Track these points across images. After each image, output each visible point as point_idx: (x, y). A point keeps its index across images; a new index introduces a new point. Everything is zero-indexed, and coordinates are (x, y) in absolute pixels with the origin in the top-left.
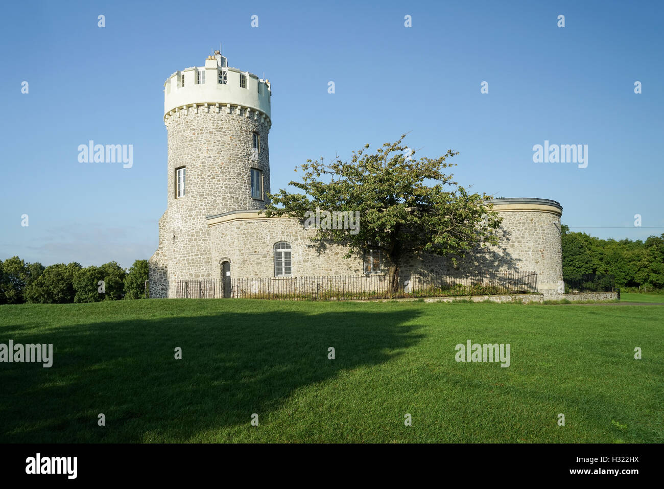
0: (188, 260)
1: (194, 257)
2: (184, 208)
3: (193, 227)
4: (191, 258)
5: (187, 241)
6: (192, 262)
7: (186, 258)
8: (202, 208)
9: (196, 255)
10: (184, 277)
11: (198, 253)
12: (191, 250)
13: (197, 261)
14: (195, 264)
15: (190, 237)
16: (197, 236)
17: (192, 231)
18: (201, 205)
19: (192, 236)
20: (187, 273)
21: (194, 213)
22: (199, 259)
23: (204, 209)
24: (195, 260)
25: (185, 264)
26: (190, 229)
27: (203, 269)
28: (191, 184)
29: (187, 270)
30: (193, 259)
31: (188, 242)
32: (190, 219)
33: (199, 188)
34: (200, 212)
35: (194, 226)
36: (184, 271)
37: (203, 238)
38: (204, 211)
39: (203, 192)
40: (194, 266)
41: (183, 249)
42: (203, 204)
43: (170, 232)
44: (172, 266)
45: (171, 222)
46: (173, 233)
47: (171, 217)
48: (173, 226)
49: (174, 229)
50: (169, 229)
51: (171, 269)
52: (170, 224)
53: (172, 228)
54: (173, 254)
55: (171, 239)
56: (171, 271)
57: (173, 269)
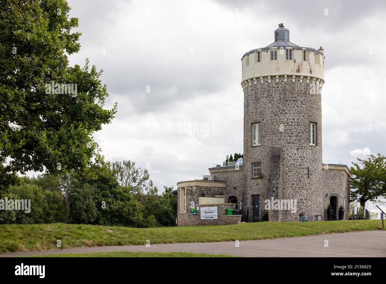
2: (317, 154)
7: (318, 191)
12: (320, 185)
15: (319, 176)
17: (320, 172)
20: (319, 201)
26: (319, 170)
29: (319, 199)
31: (319, 179)
32: (319, 163)
40: (321, 196)
41: (316, 184)
43: (303, 169)
44: (306, 194)
45: (304, 161)
46: (307, 170)
47: (304, 157)
48: (307, 164)
49: (308, 167)
50: (300, 165)
51: (306, 197)
52: (303, 162)
53: (306, 166)
54: (308, 186)
55: (303, 174)
56: (306, 198)
57: (308, 197)
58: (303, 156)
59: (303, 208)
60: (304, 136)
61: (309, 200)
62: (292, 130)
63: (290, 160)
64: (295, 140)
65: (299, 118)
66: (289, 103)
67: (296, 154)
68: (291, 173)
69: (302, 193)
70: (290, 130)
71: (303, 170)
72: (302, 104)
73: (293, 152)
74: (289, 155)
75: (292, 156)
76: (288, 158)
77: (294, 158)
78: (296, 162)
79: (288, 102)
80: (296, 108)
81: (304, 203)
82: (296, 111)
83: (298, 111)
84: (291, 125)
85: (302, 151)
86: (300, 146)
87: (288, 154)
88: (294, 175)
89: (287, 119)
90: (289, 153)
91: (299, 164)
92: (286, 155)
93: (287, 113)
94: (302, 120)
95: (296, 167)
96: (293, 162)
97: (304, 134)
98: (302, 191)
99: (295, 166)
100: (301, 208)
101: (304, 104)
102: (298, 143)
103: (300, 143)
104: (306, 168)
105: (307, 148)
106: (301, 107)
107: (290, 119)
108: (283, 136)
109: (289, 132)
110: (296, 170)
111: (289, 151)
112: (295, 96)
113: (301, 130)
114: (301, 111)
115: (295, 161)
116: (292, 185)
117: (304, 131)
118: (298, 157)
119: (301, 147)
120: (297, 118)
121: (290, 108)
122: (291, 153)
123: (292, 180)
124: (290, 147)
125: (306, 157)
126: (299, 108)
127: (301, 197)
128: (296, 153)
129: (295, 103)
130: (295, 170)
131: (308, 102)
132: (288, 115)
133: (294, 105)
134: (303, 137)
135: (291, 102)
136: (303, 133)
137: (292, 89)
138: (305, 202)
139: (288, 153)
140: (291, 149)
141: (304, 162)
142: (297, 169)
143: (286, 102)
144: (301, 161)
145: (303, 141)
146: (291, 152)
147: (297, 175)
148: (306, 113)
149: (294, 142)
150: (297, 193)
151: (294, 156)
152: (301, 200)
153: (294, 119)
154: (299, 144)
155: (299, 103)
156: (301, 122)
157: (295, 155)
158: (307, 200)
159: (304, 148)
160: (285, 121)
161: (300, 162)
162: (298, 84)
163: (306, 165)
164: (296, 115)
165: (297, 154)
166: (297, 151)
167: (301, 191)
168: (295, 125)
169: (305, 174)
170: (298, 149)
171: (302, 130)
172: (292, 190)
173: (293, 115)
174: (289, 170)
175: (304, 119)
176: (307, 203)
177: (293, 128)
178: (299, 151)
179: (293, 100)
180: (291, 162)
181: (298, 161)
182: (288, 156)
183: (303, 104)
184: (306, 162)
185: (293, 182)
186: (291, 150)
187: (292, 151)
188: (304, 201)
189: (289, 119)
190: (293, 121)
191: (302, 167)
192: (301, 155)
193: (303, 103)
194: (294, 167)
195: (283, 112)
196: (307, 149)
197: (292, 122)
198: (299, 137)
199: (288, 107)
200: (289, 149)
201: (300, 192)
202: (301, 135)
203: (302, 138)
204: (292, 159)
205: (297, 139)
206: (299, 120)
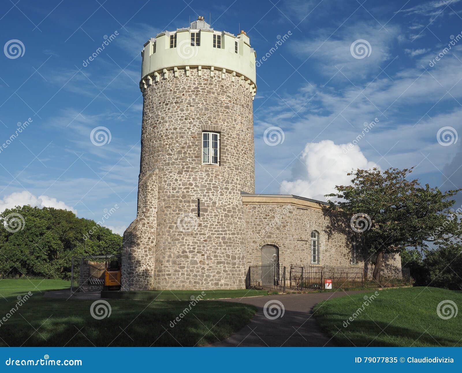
0: (224, 238)
1: (231, 236)
2: (219, 179)
3: (229, 201)
4: (227, 236)
5: (222, 216)
6: (229, 241)
7: (221, 236)
8: (238, 182)
9: (233, 234)
10: (219, 258)
11: (235, 232)
12: (228, 227)
13: (234, 240)
14: (232, 244)
15: (226, 212)
16: (234, 212)
17: (228, 206)
18: (237, 179)
19: (229, 211)
20: (223, 253)
21: (230, 186)
22: (236, 239)
23: (239, 184)
24: (232, 239)
25: (220, 243)
26: (226, 204)
27: (239, 251)
28: (228, 154)
29: (223, 251)
30: (230, 239)
31: (223, 218)
32: (226, 192)
33: (235, 161)
34: (236, 187)
35: (231, 200)
36: (218, 251)
37: (239, 216)
38: (239, 186)
39: (238, 166)
40: (230, 246)
41: (216, 225)
42: (239, 178)
43: (189, 202)
44: (193, 243)
45: (190, 189)
46: (197, 204)
47: (191, 184)
48: (196, 195)
49: (199, 200)
50: (184, 196)
51: (192, 247)
52: (188, 192)
53: (195, 198)
54: (197, 229)
55: (188, 210)
56: (192, 249)
57: (196, 246)
58: (188, 182)
59: (186, 266)
60: (192, 152)
61: (198, 252)
62: (173, 145)
63: (168, 190)
64: (176, 159)
65: (184, 126)
66: (170, 107)
67: (176, 180)
68: (169, 210)
69: (185, 241)
70: (170, 145)
71: (187, 204)
72: (189, 106)
73: (172, 178)
74: (167, 183)
75: (171, 183)
76: (166, 186)
77: (174, 187)
78: (178, 192)
79: (169, 105)
80: (180, 112)
81: (187, 257)
82: (178, 117)
83: (182, 117)
84: (172, 138)
85: (187, 175)
86: (183, 168)
87: (165, 181)
88: (173, 212)
89: (167, 130)
90: (168, 179)
91: (181, 195)
92: (163, 183)
93: (166, 122)
94: (189, 129)
95: (176, 200)
96: (172, 193)
97: (192, 149)
98: (185, 238)
99: (175, 198)
100: (182, 265)
101: (194, 106)
102: (180, 163)
103: (184, 164)
104: (193, 201)
105: (196, 170)
106: (187, 110)
107: (171, 129)
108: (161, 155)
109: (168, 149)
110: (177, 204)
111: (167, 176)
112: (178, 96)
113: (186, 143)
114: (188, 116)
115: (175, 191)
116: (169, 228)
117: (191, 144)
118: (180, 185)
119: (185, 169)
120: (180, 126)
121: (171, 114)
122: (169, 180)
123: (170, 220)
124: (169, 169)
125: (194, 184)
126: (185, 112)
127: (183, 247)
128: (177, 178)
129: (178, 105)
130: (175, 205)
131: (200, 102)
132: (167, 124)
133: (177, 109)
134: (189, 153)
135: (172, 105)
136: (190, 148)
137: (175, 87)
138: (191, 256)
139: (166, 179)
140: (170, 172)
141: (191, 191)
142: (179, 203)
143: (166, 106)
144: (185, 191)
145: (189, 160)
146: (169, 177)
147: (177, 212)
148: (196, 118)
149: (174, 162)
150: (177, 242)
151: (174, 183)
152: (184, 252)
153: (175, 129)
154: (182, 165)
155: (184, 106)
156: (186, 132)
157: (176, 182)
158: (194, 252)
159: (190, 169)
160: (164, 133)
161: (183, 192)
162: (182, 79)
163: (194, 195)
164: (178, 123)
165: (179, 180)
166: (179, 175)
167: (183, 239)
168: (177, 138)
169: (193, 210)
170: (180, 173)
171: (189, 143)
172: (169, 237)
173: (175, 123)
174: (166, 205)
175: (191, 127)
176: (192, 257)
177: (174, 141)
178: (182, 176)
179: (175, 101)
180: (170, 192)
181: (180, 190)
182: (165, 184)
183: (191, 106)
184: (194, 191)
185: (171, 223)
186: (171, 174)
187: (171, 176)
188: (188, 253)
189: (168, 129)
190: (175, 131)
191: (187, 199)
192: (186, 182)
193: (192, 104)
194: (174, 200)
195: (162, 121)
196: (197, 172)
197: (172, 133)
198: (183, 155)
199: (169, 112)
200: (167, 173)
201: (181, 240)
202: (186, 150)
203: (187, 155)
204: (171, 188)
205: (179, 158)
206: (184, 130)
